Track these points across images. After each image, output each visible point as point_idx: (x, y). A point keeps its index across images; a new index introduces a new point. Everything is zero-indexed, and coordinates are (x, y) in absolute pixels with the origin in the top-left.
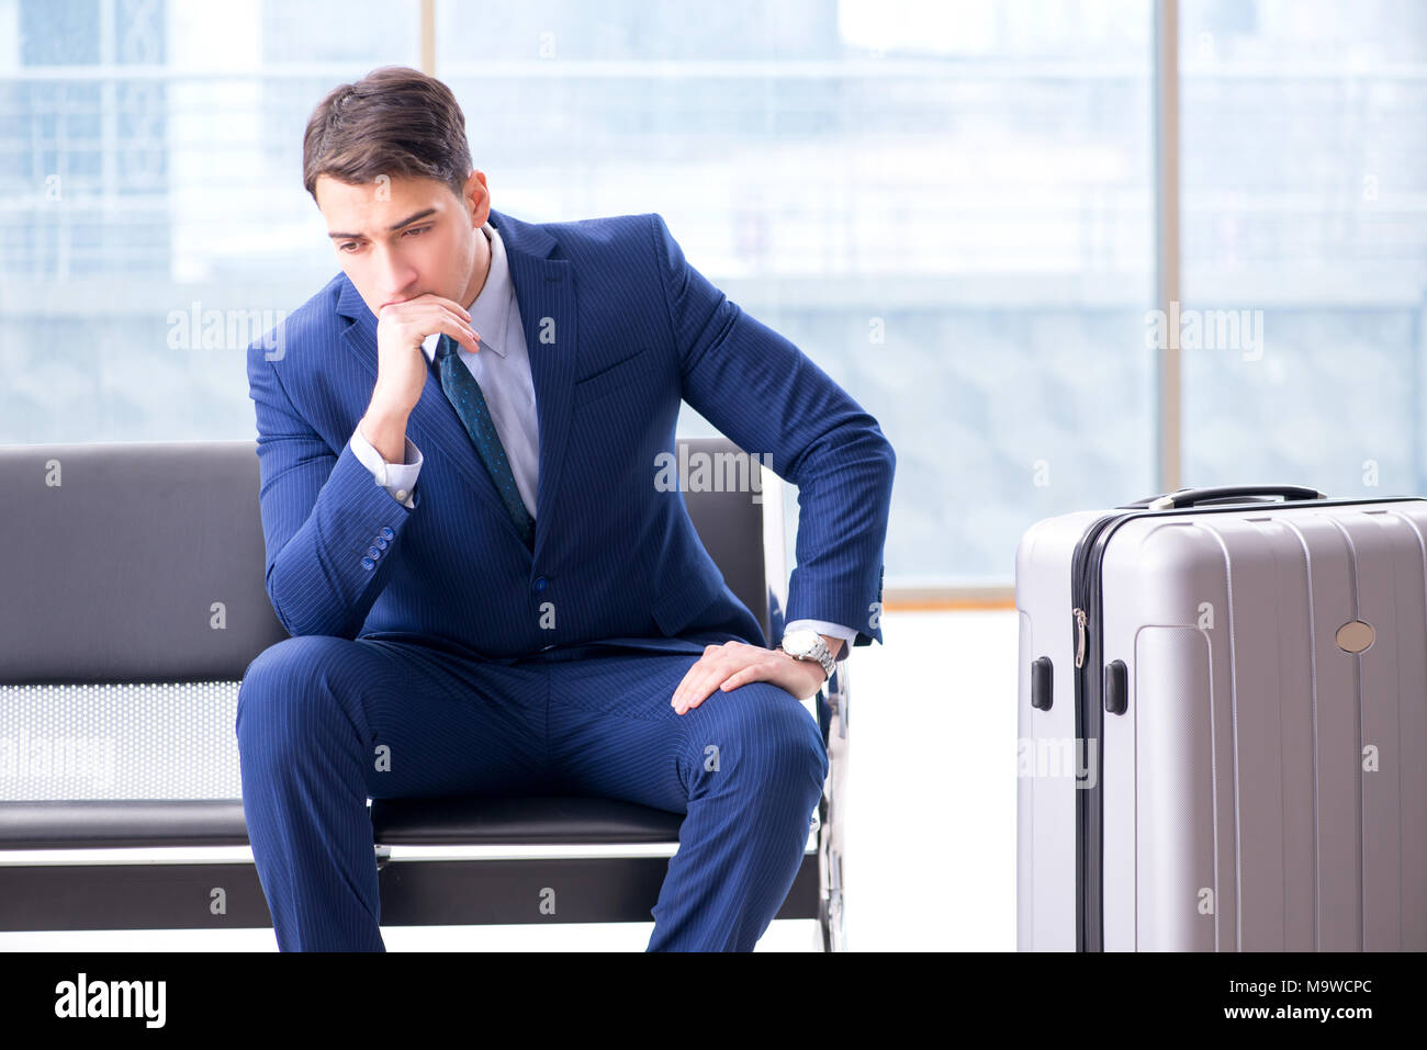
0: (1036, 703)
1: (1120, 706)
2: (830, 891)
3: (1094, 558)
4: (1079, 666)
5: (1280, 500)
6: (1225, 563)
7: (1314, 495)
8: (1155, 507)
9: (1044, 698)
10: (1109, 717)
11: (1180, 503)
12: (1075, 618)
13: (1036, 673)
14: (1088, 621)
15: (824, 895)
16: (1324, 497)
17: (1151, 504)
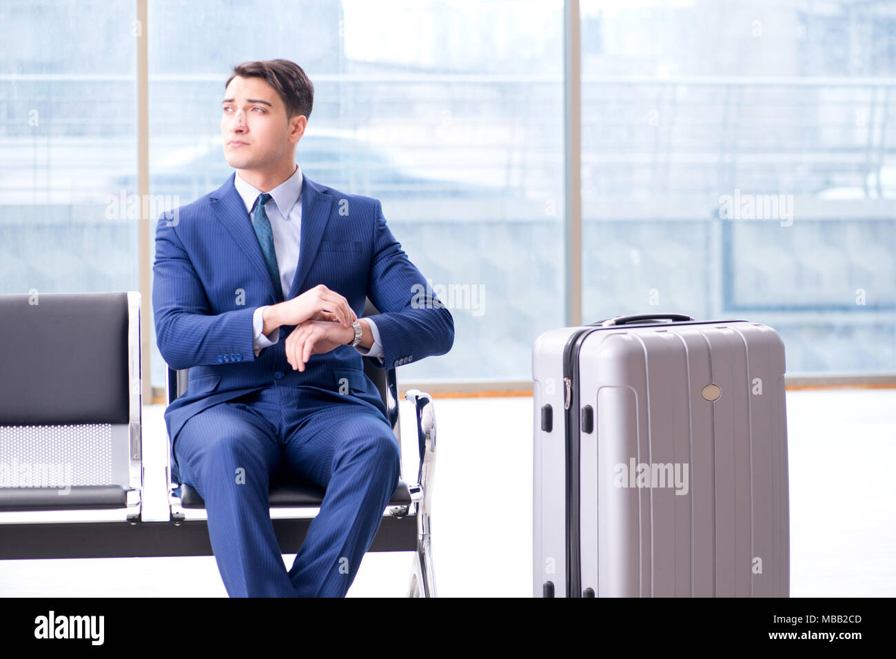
0: (544, 428)
1: (589, 429)
2: (423, 535)
3: (574, 352)
4: (567, 408)
5: (670, 321)
6: (644, 353)
7: (688, 319)
8: (605, 325)
9: (548, 426)
10: (583, 435)
11: (619, 322)
12: (565, 383)
13: (544, 412)
14: (572, 385)
15: (420, 537)
16: (694, 320)
17: (603, 323)
